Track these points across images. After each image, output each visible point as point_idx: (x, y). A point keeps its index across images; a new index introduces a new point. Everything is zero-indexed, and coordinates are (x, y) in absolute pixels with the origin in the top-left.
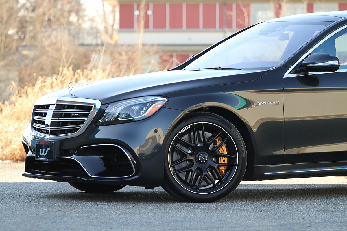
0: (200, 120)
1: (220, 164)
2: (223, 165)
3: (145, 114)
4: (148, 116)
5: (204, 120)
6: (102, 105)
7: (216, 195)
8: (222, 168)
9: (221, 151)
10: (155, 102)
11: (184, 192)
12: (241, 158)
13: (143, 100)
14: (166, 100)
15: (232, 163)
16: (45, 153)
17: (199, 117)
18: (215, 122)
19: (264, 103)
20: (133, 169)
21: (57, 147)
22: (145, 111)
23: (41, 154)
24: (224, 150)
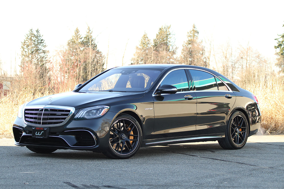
0: (122, 117)
1: (130, 139)
2: (131, 140)
3: (100, 115)
4: (102, 116)
5: (124, 117)
6: (75, 109)
7: (130, 155)
8: (131, 142)
9: (131, 133)
10: (104, 108)
11: (116, 154)
12: (140, 136)
13: (97, 107)
14: (108, 107)
15: (135, 139)
16: (40, 134)
17: (122, 116)
18: (129, 118)
19: (147, 109)
20: (95, 142)
21: (48, 131)
22: (100, 113)
23: (36, 134)
24: (132, 133)
